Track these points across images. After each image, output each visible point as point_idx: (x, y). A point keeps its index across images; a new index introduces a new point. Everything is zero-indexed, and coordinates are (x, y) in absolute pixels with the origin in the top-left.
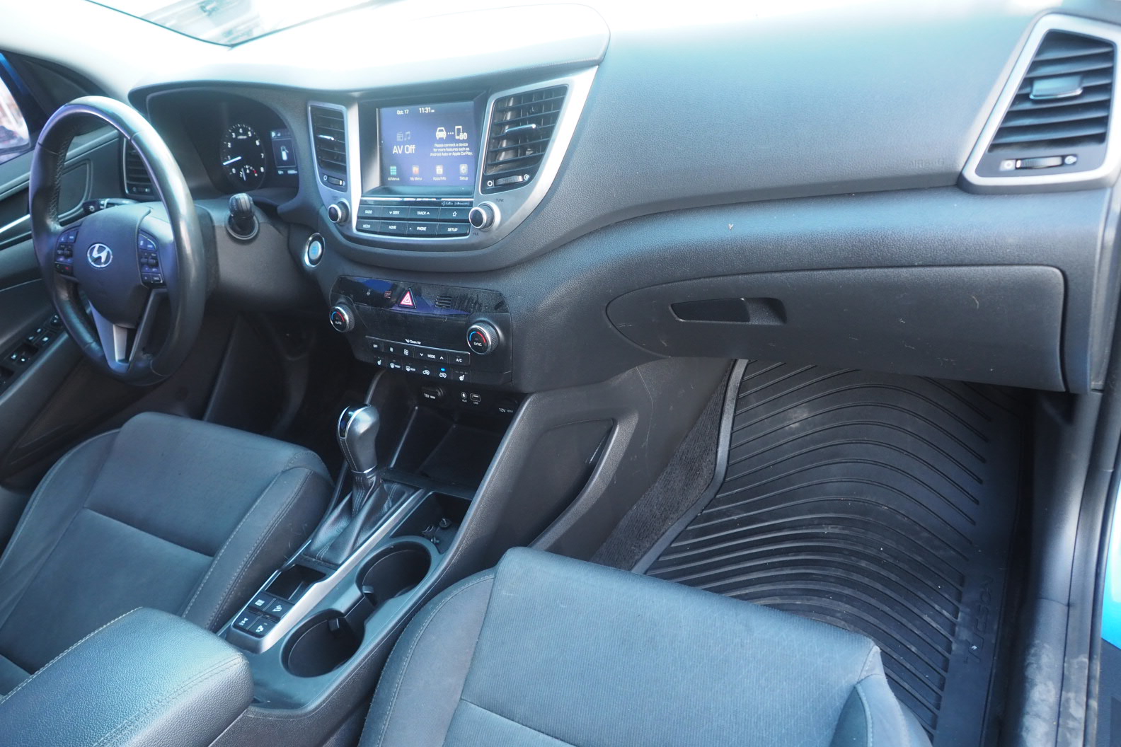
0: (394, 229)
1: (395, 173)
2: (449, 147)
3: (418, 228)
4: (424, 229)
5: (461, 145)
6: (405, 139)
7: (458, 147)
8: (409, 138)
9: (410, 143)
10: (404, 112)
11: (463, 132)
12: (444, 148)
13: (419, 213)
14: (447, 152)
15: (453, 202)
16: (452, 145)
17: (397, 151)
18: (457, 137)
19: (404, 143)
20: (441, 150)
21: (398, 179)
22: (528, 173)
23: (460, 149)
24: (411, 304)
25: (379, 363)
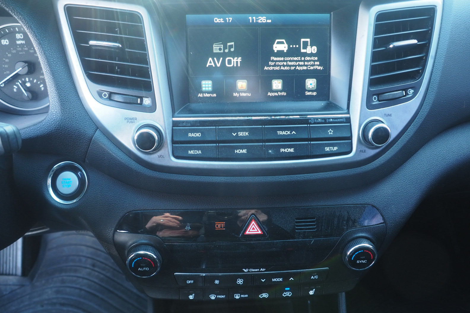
0: (243, 154)
1: (210, 89)
2: (290, 61)
3: (282, 150)
4: (292, 150)
5: (308, 58)
6: (227, 51)
7: (304, 61)
8: (232, 50)
9: (233, 55)
10: (225, 20)
11: (312, 46)
12: (284, 61)
13: (280, 133)
14: (287, 66)
15: (325, 119)
16: (295, 59)
17: (213, 64)
18: (303, 51)
19: (224, 55)
21: (215, 95)
22: (412, 88)
23: (306, 63)
24: (260, 232)
25: (191, 297)
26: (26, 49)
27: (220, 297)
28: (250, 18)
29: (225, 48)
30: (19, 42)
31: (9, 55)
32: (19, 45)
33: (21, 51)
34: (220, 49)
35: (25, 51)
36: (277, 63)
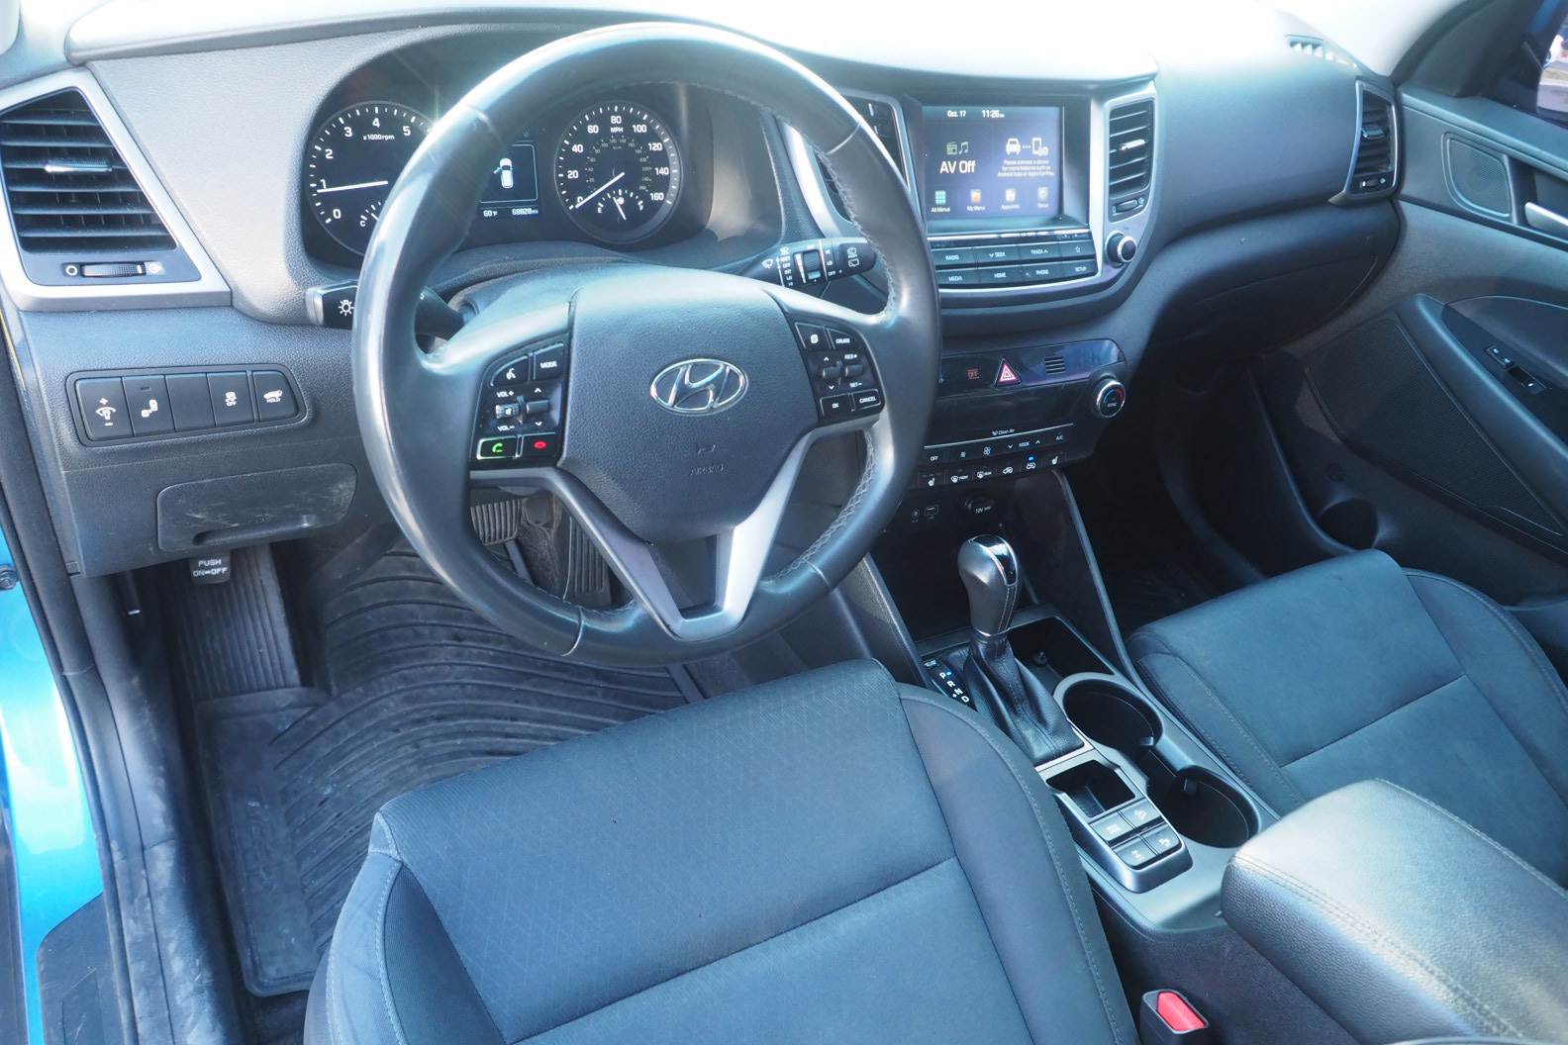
0: (1002, 278)
1: (944, 202)
2: (1023, 165)
3: (1038, 272)
4: (1046, 272)
5: (1039, 162)
6: (961, 152)
7: (1036, 165)
8: (966, 151)
9: (967, 158)
10: (959, 114)
11: (1043, 146)
12: (1017, 165)
13: (1034, 252)
14: (1020, 171)
15: (1070, 235)
16: (1028, 162)
17: (946, 170)
18: (1035, 152)
19: (958, 158)
20: (1013, 169)
21: (948, 210)
22: (1143, 196)
23: (1038, 168)
24: (1014, 378)
25: (931, 483)
26: (624, 141)
27: (962, 478)
28: (984, 112)
29: (959, 149)
30: (614, 130)
31: (597, 151)
32: (614, 134)
33: (618, 144)
34: (954, 150)
35: (622, 144)
36: (1011, 168)
